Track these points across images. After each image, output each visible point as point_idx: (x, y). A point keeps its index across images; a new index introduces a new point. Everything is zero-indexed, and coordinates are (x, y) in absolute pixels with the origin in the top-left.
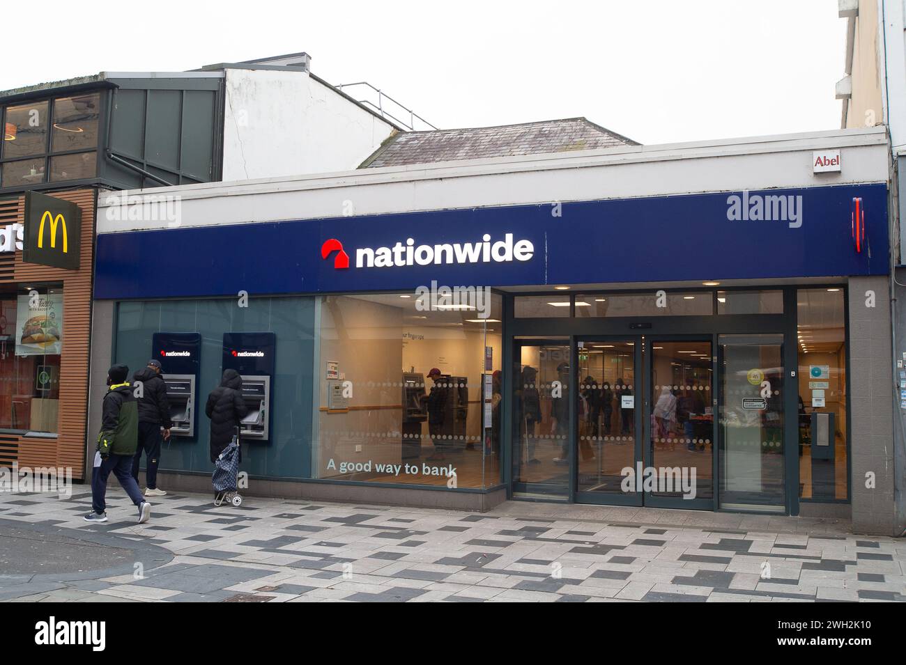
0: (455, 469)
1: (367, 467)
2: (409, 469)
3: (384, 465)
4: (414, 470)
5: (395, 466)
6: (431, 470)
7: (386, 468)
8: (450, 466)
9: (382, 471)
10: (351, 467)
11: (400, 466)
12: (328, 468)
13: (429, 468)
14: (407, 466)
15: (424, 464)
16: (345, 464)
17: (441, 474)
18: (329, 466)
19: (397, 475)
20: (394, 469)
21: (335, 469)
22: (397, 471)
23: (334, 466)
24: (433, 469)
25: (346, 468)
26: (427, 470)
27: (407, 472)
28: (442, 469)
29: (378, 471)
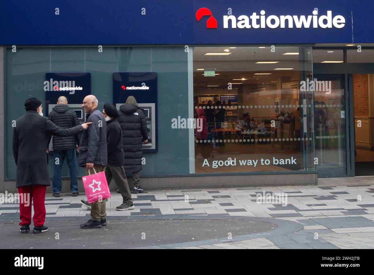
0: (295, 159)
1: (233, 163)
2: (264, 162)
3: (246, 161)
4: (267, 162)
5: (254, 161)
6: (279, 162)
7: (247, 162)
8: (292, 158)
9: (244, 164)
10: (221, 163)
11: (257, 160)
12: (203, 166)
13: (277, 160)
14: (262, 160)
15: (274, 158)
16: (216, 162)
17: (286, 163)
18: (204, 164)
19: (255, 166)
20: (253, 163)
21: (209, 165)
22: (255, 164)
23: (208, 164)
24: (280, 160)
25: (218, 164)
26: (276, 162)
27: (262, 164)
28: (286, 160)
29: (241, 164)
